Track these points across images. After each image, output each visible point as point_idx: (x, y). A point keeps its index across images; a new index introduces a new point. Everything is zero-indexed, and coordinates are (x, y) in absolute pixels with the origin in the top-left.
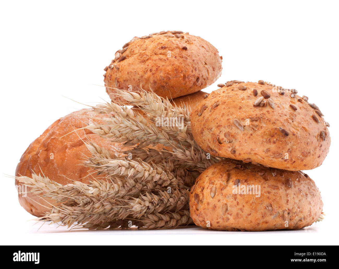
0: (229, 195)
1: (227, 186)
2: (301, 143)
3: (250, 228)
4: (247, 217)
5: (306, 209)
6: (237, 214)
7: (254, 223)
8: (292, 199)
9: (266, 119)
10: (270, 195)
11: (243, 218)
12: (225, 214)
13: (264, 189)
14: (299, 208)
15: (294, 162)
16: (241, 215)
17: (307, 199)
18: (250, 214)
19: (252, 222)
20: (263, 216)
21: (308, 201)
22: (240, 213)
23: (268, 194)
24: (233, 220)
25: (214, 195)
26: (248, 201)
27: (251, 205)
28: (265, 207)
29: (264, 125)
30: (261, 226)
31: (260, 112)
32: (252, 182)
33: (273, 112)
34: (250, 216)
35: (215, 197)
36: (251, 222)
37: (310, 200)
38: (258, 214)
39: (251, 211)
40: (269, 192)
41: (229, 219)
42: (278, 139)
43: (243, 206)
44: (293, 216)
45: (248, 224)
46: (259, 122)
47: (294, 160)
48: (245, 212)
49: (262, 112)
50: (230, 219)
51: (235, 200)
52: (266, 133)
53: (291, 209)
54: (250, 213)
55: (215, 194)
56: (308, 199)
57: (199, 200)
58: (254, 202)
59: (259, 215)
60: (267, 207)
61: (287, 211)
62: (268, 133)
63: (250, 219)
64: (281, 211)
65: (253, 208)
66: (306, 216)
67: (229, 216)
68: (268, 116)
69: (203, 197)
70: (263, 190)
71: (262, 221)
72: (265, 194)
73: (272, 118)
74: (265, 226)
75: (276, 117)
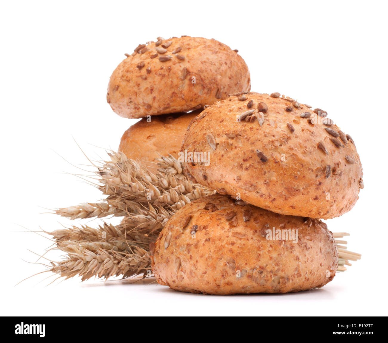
0: (183, 246)
1: (183, 233)
2: (285, 174)
3: (209, 291)
4: (201, 277)
5: (289, 266)
6: (191, 271)
7: (212, 284)
8: (267, 253)
9: (244, 138)
10: (234, 247)
11: (198, 277)
12: (178, 271)
13: (227, 238)
14: (277, 264)
15: (274, 199)
16: (194, 273)
17: (292, 252)
18: (206, 273)
19: (210, 283)
20: (223, 276)
21: (294, 256)
22: (194, 271)
23: (230, 246)
24: (188, 279)
25: (168, 246)
26: (203, 254)
27: (206, 261)
28: (225, 264)
29: (240, 145)
30: (223, 289)
31: (242, 128)
32: (212, 230)
33: (258, 129)
34: (205, 275)
35: (169, 247)
36: (208, 283)
37: (298, 254)
38: (215, 272)
39: (206, 269)
40: (233, 244)
41: (183, 278)
42: (252, 165)
43: (197, 261)
44: (267, 276)
45: (205, 285)
46: (236, 140)
47: (273, 197)
48: (199, 270)
49: (243, 128)
50: (185, 278)
51: (189, 253)
52: (238, 155)
53: (265, 267)
54: (205, 271)
55: (169, 244)
56: (294, 253)
57: (155, 251)
58: (211, 256)
59: (217, 274)
60: (228, 263)
61: (258, 270)
62: (241, 155)
63: (207, 279)
64: (249, 269)
65: (209, 264)
66: (291, 276)
67: (182, 273)
68: (249, 134)
69: (159, 247)
70: (225, 240)
71: (222, 282)
72: (226, 245)
73: (252, 137)
74: (228, 289)
75: (259, 136)
